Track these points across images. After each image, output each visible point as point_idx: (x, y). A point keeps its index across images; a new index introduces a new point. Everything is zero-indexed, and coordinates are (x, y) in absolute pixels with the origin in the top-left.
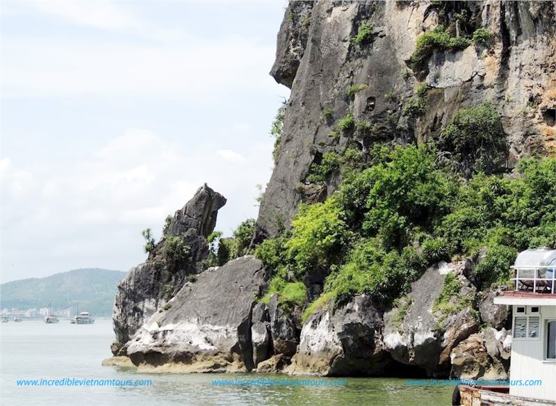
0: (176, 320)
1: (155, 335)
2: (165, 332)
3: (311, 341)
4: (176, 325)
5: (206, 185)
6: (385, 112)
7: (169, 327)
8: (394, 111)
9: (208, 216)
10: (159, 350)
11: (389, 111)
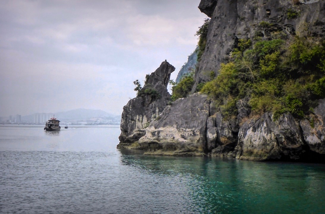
0: (164, 126)
1: (153, 134)
2: (159, 132)
3: (253, 139)
4: (164, 128)
5: (166, 60)
6: (276, 16)
7: (161, 129)
8: (282, 16)
9: (166, 76)
10: (156, 141)
11: (279, 16)
